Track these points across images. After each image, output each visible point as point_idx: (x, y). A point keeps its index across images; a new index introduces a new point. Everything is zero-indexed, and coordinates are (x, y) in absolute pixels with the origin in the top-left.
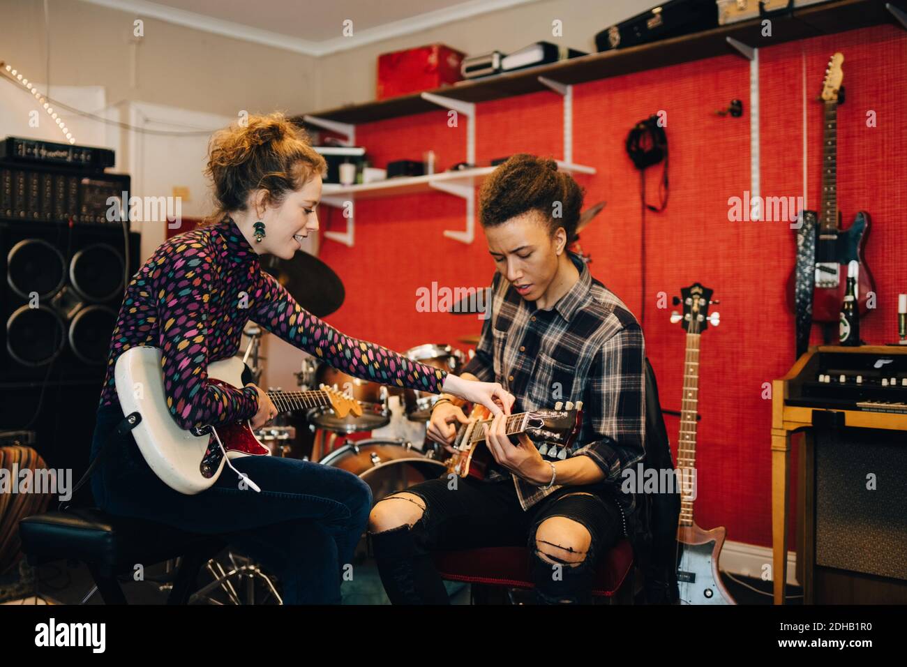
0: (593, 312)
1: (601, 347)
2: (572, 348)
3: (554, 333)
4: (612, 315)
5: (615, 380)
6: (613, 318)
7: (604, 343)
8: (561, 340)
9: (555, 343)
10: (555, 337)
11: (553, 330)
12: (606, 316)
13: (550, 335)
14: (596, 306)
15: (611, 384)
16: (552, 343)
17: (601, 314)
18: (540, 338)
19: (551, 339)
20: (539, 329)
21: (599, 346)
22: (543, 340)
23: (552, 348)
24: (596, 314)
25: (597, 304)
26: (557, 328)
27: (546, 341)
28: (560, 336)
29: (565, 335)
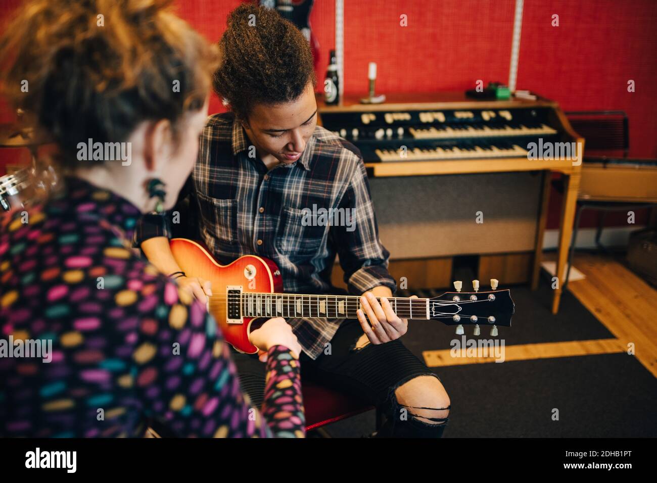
0: (325, 153)
1: (350, 184)
2: (321, 194)
3: (294, 185)
4: (345, 150)
5: (366, 208)
6: (347, 153)
7: (351, 180)
8: (305, 189)
9: (299, 194)
10: (297, 188)
11: (291, 182)
12: (339, 152)
13: (289, 188)
14: (322, 146)
15: (363, 212)
16: (296, 196)
17: (333, 152)
18: (281, 194)
19: (293, 191)
20: (276, 186)
21: (348, 183)
22: (286, 195)
23: (298, 200)
24: (329, 154)
25: (321, 144)
26: (295, 179)
27: (288, 195)
28: (301, 186)
29: (306, 183)
